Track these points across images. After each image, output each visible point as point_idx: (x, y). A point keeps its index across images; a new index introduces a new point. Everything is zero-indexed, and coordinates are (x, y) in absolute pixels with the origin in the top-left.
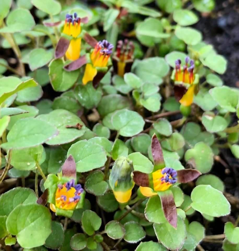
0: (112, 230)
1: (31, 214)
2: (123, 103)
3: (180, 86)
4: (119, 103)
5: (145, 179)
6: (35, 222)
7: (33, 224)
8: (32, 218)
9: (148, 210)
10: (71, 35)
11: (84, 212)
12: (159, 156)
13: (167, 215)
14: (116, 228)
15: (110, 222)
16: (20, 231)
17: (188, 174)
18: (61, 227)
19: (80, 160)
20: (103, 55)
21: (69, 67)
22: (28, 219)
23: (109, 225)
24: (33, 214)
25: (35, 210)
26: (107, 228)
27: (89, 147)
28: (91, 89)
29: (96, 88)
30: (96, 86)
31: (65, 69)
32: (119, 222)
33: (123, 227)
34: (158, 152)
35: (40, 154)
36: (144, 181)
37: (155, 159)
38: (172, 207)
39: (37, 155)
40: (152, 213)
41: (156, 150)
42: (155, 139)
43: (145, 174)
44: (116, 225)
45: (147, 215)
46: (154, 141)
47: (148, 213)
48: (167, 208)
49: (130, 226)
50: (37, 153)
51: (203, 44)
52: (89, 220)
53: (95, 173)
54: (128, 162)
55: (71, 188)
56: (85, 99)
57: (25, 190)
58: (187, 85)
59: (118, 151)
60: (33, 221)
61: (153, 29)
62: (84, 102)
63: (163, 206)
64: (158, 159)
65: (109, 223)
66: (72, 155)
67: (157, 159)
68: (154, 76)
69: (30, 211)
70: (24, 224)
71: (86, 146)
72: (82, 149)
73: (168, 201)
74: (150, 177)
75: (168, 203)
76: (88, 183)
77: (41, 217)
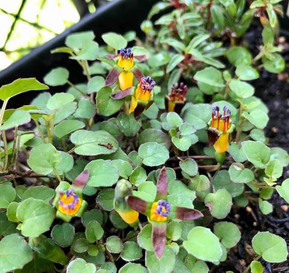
0: (112, 243)
1: (38, 209)
2: (162, 138)
3: (213, 132)
4: (158, 137)
5: (142, 206)
6: (39, 216)
7: (36, 217)
8: (38, 212)
9: (141, 235)
10: (123, 68)
11: (91, 221)
12: (163, 189)
13: (155, 244)
14: (116, 244)
15: (112, 236)
16: (26, 219)
17: (189, 212)
18: (73, 230)
19: (93, 176)
20: (144, 89)
21: (116, 96)
22: (34, 212)
23: (111, 239)
24: (40, 210)
25: (42, 207)
26: (108, 241)
27: (106, 166)
28: (132, 119)
29: (137, 119)
30: (137, 117)
31: (112, 97)
32: (119, 239)
33: (123, 245)
34: (164, 184)
35: (57, 163)
36: (141, 207)
37: (158, 190)
38: (162, 239)
39: (55, 163)
40: (145, 239)
41: (162, 182)
42: (164, 172)
43: (144, 202)
44: (117, 240)
45: (139, 239)
46: (162, 174)
47: (141, 238)
48: (157, 239)
49: (131, 245)
50: (55, 161)
51: (254, 98)
52: (93, 229)
53: (109, 190)
54: (127, 186)
55: (70, 195)
56: (125, 127)
57: (50, 190)
58: (220, 133)
59: (137, 176)
60: (38, 215)
61: (211, 78)
62: (124, 129)
63: (154, 235)
64: (162, 191)
65: (110, 237)
66: (88, 169)
67: (160, 191)
68: (201, 121)
69: (38, 206)
70: (30, 215)
71: (104, 165)
72: (99, 167)
73: (160, 232)
74: (148, 205)
75: (159, 234)
76: (100, 197)
77: (45, 215)
